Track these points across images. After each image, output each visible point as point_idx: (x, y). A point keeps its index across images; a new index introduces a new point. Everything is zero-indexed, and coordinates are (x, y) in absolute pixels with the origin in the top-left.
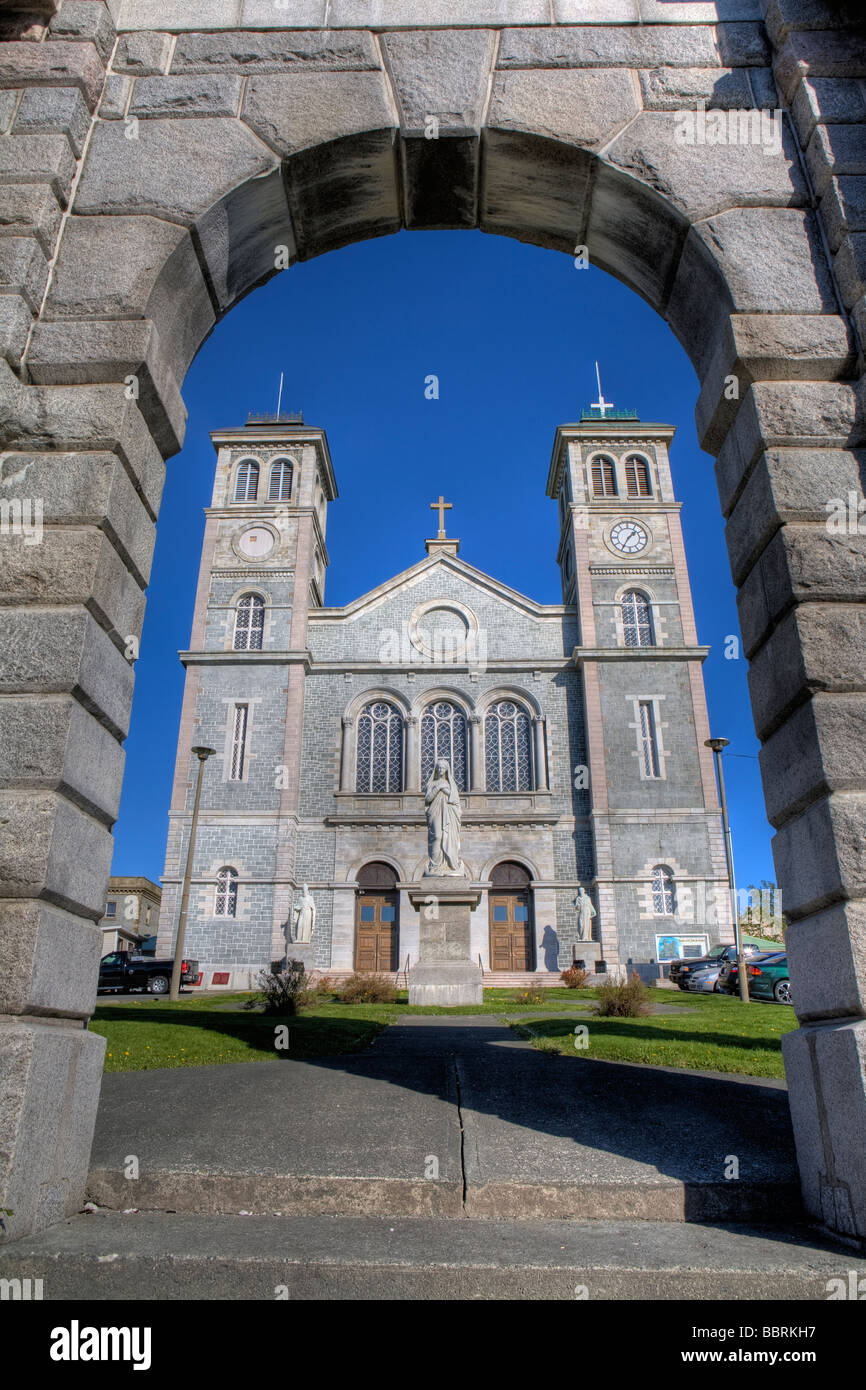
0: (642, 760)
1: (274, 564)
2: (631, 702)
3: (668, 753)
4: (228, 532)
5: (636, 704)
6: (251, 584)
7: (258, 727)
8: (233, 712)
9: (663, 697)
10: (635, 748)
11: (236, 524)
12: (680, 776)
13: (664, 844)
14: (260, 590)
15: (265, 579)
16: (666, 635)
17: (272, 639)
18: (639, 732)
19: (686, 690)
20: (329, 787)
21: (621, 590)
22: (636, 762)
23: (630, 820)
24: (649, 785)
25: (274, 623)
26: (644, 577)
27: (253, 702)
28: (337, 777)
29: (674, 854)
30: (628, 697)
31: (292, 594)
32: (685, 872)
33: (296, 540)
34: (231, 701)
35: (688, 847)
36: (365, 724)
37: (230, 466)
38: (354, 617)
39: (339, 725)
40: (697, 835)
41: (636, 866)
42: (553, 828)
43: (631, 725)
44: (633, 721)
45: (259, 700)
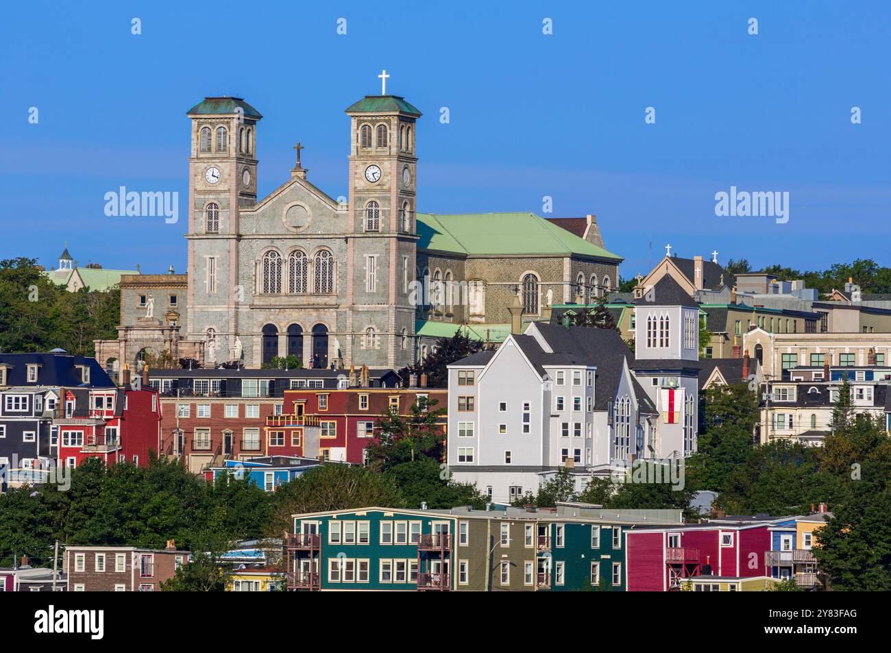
0: (367, 283)
1: (221, 188)
2: (365, 258)
3: (378, 281)
4: (200, 170)
5: (367, 258)
6: (211, 198)
7: (218, 269)
8: (208, 261)
9: (379, 255)
10: (365, 278)
11: (203, 165)
12: (382, 291)
13: (372, 319)
14: (215, 202)
15: (217, 196)
16: (383, 225)
17: (222, 227)
18: (367, 271)
19: (388, 251)
20: (251, 292)
21: (366, 202)
22: (365, 285)
23: (360, 310)
24: (369, 294)
25: (223, 219)
26: (377, 195)
27: (216, 257)
28: (254, 288)
29: (375, 324)
30: (365, 255)
31: (229, 204)
32: (379, 331)
33: (230, 175)
34: (207, 257)
35: (381, 321)
36: (266, 262)
37: (198, 131)
38: (259, 211)
39: (254, 264)
40: (384, 316)
41: (360, 328)
42: (337, 310)
43: (365, 268)
44: (365, 266)
45: (218, 256)
